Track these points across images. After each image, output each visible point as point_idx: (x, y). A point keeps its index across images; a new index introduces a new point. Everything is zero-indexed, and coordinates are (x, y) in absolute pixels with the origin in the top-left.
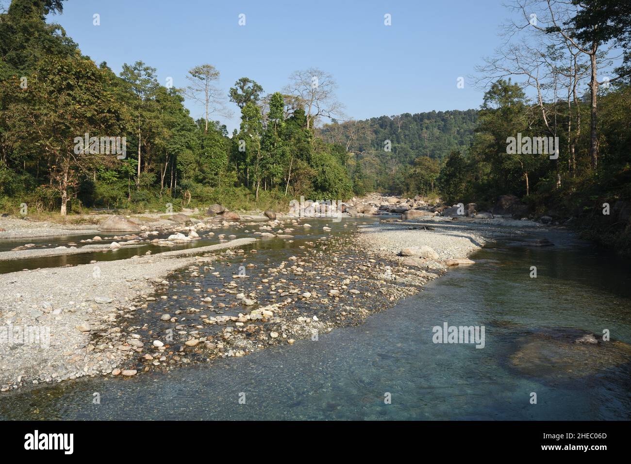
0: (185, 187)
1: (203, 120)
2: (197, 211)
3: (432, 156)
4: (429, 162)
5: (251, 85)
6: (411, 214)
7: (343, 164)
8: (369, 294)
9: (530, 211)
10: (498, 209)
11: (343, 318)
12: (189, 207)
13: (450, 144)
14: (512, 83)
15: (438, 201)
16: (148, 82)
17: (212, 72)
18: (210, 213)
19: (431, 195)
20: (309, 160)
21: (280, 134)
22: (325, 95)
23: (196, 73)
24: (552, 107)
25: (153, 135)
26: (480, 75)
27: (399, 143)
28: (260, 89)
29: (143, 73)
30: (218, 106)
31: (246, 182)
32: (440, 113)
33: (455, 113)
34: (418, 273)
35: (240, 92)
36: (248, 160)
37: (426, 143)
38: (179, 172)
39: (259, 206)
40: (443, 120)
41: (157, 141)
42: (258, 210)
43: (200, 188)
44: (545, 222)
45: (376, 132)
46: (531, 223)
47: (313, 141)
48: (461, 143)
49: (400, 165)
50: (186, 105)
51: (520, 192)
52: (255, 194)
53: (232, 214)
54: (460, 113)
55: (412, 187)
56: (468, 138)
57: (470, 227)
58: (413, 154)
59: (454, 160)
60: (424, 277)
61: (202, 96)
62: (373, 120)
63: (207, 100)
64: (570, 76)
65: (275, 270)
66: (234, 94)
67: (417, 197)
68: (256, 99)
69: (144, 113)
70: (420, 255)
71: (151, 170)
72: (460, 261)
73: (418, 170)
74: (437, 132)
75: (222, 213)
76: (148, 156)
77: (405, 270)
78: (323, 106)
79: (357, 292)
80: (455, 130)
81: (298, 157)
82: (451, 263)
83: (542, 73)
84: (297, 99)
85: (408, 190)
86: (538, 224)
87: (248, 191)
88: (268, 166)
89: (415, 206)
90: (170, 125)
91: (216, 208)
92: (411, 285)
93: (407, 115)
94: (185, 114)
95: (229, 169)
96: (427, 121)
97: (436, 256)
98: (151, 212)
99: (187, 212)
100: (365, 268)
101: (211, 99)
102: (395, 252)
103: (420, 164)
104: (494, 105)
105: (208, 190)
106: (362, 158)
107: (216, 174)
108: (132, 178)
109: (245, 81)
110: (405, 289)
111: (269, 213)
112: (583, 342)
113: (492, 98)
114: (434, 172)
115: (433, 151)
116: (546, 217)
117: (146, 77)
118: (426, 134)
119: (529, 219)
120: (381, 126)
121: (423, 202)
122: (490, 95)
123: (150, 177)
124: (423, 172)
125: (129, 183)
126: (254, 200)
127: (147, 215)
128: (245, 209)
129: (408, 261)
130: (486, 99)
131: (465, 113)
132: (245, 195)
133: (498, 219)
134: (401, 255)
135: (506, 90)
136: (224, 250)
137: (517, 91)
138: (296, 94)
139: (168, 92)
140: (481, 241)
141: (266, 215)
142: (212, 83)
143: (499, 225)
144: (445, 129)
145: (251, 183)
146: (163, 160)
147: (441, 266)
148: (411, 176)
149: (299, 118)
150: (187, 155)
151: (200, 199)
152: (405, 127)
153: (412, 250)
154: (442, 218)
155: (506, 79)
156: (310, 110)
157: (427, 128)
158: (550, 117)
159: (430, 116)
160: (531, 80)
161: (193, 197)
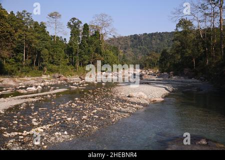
0: (44, 66)
1: (54, 36)
2: (49, 76)
3: (156, 52)
4: (154, 54)
5: (76, 21)
6: (145, 77)
7: (117, 55)
8: (103, 118)
9: (195, 75)
10: (182, 75)
11: (82, 132)
12: (45, 74)
13: (164, 46)
14: (188, 20)
15: (158, 71)
16: (28, 19)
17: (58, 15)
18: (54, 77)
19: (155, 68)
20: (101, 53)
21: (87, 42)
22: (108, 25)
23: (51, 15)
24: (204, 30)
25: (31, 43)
26: (173, 16)
27: (142, 46)
28: (81, 22)
29: (26, 15)
30: (61, 30)
31: (72, 63)
32: (160, 33)
33: (166, 33)
34: (134, 106)
35: (72, 24)
36: (74, 53)
37: (154, 46)
38: (42, 59)
39: (78, 74)
40: (161, 36)
41: (33, 45)
42: (77, 76)
43: (50, 66)
44: (201, 80)
45: (132, 41)
46: (195, 80)
47: (103, 45)
48: (169, 46)
49: (143, 56)
50: (47, 29)
51: (191, 67)
52: (76, 68)
53: (64, 78)
54: (168, 33)
55: (148, 65)
56: (172, 44)
57: (168, 83)
58: (148, 51)
59: (164, 53)
60: (135, 108)
61: (54, 25)
62: (131, 36)
63: (56, 28)
64: (211, 17)
65: (63, 105)
66: (69, 24)
67: (149, 69)
68: (79, 27)
69: (26, 33)
70: (138, 96)
71: (30, 58)
72: (157, 99)
73: (150, 58)
74: (158, 41)
75: (59, 77)
76: (28, 52)
77: (128, 104)
78: (107, 29)
79: (97, 117)
80: (166, 40)
81: (96, 52)
82: (152, 100)
83: (200, 15)
84: (96, 26)
85: (146, 66)
86: (198, 81)
87: (73, 67)
88: (82, 56)
89: (148, 73)
90: (38, 38)
91: (57, 75)
92: (127, 112)
93: (146, 34)
94: (47, 34)
95: (66, 58)
96: (154, 37)
97: (146, 97)
98: (28, 77)
99: (44, 77)
100: (108, 104)
101: (58, 27)
102: (127, 95)
103: (151, 55)
104: (180, 29)
105: (55, 67)
106: (126, 52)
107: (59, 60)
108: (21, 62)
109: (74, 19)
110: (123, 114)
111: (82, 77)
112: (199, 144)
113: (179, 26)
114: (157, 58)
115: (157, 49)
116: (202, 78)
117: (27, 17)
118: (154, 42)
119: (195, 78)
120: (135, 38)
121: (151, 72)
122: (179, 25)
123: (29, 61)
124: (152, 58)
125: (20, 64)
126: (76, 71)
127: (26, 78)
128: (71, 75)
129: (132, 100)
130: (177, 27)
131: (170, 33)
132: (72, 69)
133: (182, 79)
134: (129, 97)
135: (185, 23)
136: (47, 95)
137: (190, 23)
138: (96, 24)
139: (40, 24)
140: (171, 89)
141: (80, 78)
142: (58, 20)
143: (182, 82)
144: (161, 40)
145: (75, 64)
146: (35, 54)
147: (147, 102)
148: (147, 60)
149: (97, 35)
150: (45, 51)
151: (51, 71)
152: (144, 39)
153: (134, 94)
154: (158, 79)
155: (185, 18)
156: (102, 32)
157: (154, 39)
158: (204, 34)
159: (155, 34)
160: (195, 18)
161: (48, 70)
